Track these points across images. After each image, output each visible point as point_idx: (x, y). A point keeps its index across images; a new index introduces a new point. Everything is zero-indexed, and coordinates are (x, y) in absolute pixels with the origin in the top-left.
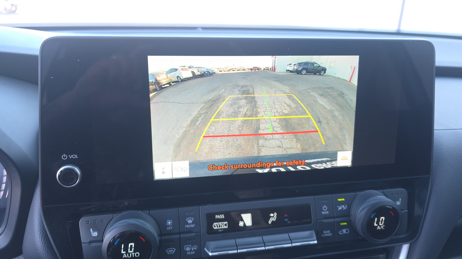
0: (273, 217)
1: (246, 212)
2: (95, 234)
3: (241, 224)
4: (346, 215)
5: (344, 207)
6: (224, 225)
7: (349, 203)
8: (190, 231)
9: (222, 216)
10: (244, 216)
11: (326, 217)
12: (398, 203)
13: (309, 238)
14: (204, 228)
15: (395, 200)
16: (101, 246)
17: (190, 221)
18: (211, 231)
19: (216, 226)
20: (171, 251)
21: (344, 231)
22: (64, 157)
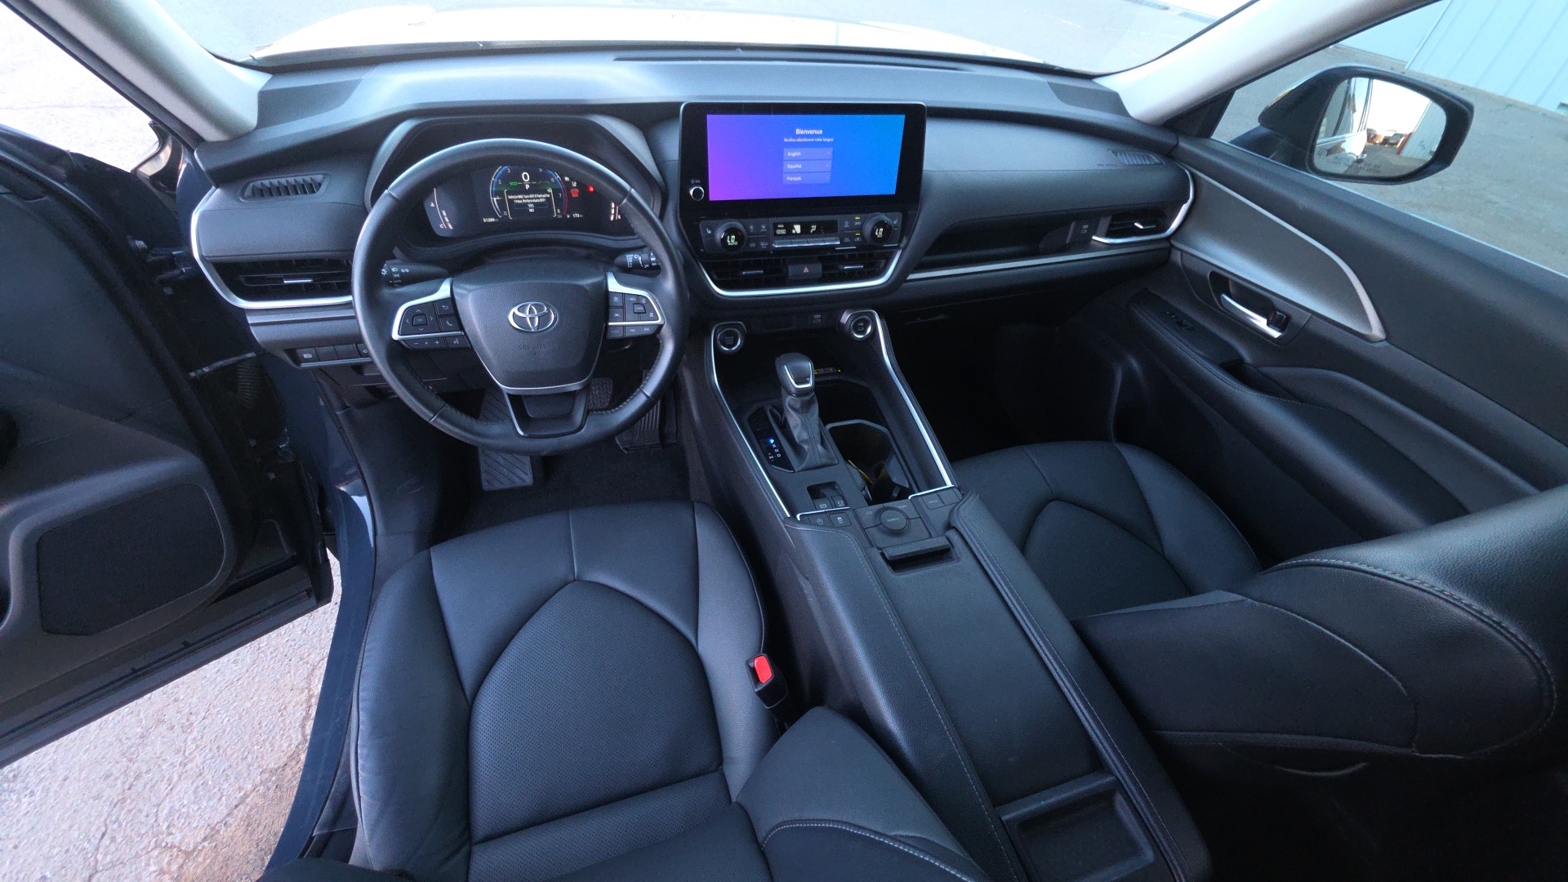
0: (814, 228)
1: (797, 223)
2: (709, 232)
3: (794, 232)
4: (860, 229)
5: (859, 223)
6: (783, 232)
7: (863, 221)
8: (764, 233)
9: (782, 226)
10: (795, 226)
11: (847, 229)
12: (895, 222)
13: (836, 240)
14: (772, 232)
15: (893, 220)
16: (714, 240)
17: (764, 227)
18: (775, 234)
19: (779, 232)
20: (753, 245)
21: (858, 239)
22: (693, 181)
